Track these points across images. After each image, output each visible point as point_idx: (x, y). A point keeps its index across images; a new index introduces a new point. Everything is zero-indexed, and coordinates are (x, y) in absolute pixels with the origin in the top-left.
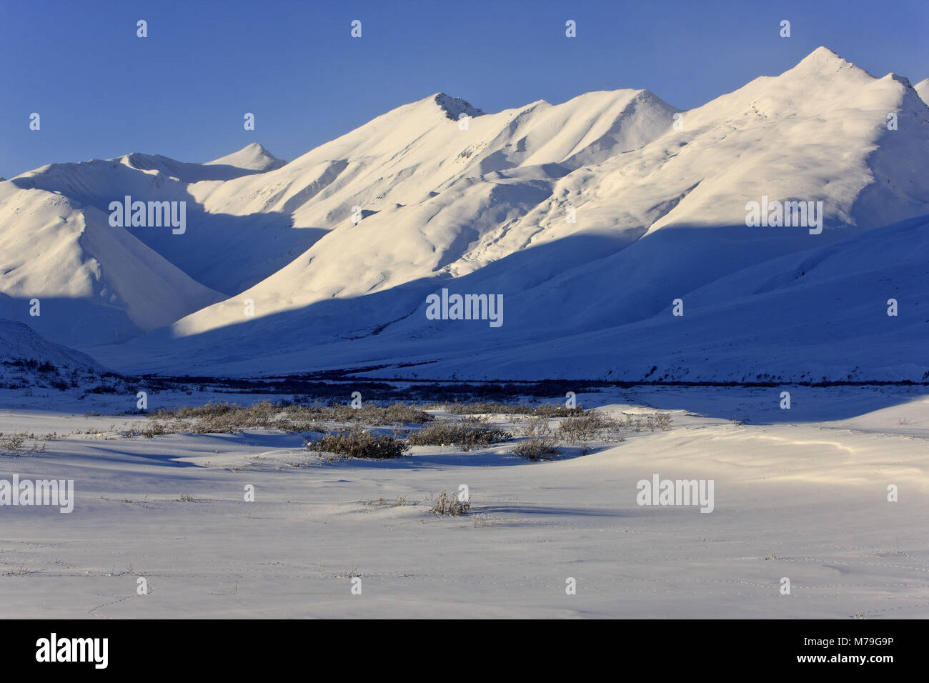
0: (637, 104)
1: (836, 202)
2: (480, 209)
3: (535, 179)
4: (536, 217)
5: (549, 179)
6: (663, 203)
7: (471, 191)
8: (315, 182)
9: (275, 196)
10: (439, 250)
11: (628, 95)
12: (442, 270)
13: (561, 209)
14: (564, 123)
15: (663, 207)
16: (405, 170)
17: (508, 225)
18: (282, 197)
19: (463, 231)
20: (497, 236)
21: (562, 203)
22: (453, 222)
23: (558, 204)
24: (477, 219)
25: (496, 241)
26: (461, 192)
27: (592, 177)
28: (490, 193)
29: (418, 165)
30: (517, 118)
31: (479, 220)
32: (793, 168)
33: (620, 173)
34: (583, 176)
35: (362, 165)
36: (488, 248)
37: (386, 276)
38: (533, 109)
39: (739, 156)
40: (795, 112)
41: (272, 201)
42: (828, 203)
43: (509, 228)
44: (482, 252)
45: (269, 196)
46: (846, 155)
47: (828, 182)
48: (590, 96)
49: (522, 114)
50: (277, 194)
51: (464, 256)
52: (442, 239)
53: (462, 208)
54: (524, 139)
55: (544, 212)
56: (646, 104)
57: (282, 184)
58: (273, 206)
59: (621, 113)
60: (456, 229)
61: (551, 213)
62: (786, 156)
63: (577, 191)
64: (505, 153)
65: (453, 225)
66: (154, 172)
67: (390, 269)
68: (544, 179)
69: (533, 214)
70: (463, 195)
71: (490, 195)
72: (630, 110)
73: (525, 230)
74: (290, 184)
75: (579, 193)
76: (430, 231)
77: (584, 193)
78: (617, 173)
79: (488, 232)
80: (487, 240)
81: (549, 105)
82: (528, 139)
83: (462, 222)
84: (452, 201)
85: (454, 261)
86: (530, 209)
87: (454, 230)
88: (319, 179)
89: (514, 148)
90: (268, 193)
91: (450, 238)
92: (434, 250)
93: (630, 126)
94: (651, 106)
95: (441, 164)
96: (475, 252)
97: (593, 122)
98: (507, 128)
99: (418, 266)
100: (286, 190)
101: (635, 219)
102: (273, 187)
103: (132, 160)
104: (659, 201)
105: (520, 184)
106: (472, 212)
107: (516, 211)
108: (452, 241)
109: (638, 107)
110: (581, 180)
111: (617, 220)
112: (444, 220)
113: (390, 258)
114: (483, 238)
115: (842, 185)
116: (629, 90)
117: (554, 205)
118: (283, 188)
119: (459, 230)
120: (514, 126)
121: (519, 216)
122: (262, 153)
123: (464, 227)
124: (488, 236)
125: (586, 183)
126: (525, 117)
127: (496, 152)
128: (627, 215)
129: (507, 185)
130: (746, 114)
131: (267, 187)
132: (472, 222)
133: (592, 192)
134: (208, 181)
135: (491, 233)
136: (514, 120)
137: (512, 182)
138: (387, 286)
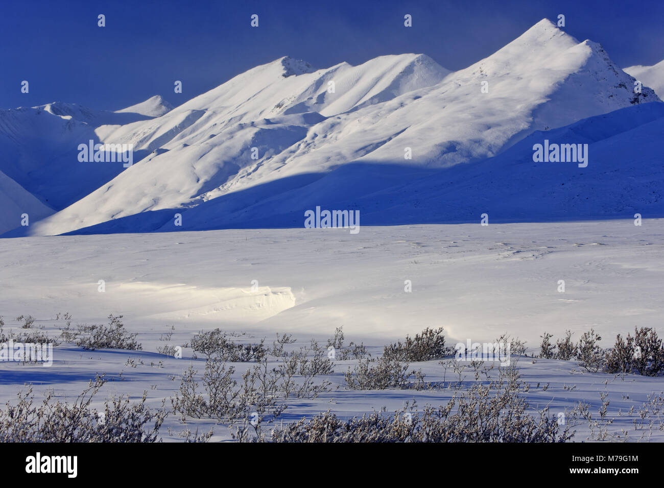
0: (415, 65)
1: (488, 144)
2: (243, 149)
3: (294, 125)
4: (285, 155)
5: (306, 125)
6: (372, 144)
7: (239, 134)
8: (176, 126)
9: (145, 138)
10: (202, 181)
11: (408, 58)
12: (198, 198)
13: (306, 149)
14: (358, 81)
15: (369, 148)
16: (234, 118)
17: (262, 161)
18: (150, 138)
19: (224, 166)
20: (250, 171)
21: (308, 144)
22: (218, 159)
23: (305, 145)
24: (239, 156)
25: (249, 174)
26: (231, 134)
27: (339, 123)
28: (253, 136)
29: (245, 114)
30: (324, 76)
31: (241, 157)
32: (470, 117)
33: (358, 121)
34: (331, 123)
35: (215, 113)
36: (240, 179)
37: (156, 201)
38: (336, 70)
39: (444, 108)
40: (508, 72)
41: (142, 142)
42: (481, 146)
43: (263, 163)
44: (234, 184)
45: (141, 137)
46: (519, 107)
47: (489, 128)
48: (381, 59)
49: (327, 73)
50: (147, 137)
51: (221, 187)
52: (206, 172)
53: (229, 148)
54: (324, 94)
55: (294, 152)
56: (422, 66)
57: (153, 128)
58: (142, 145)
59: (401, 73)
60: (219, 164)
61: (298, 152)
62: (473, 107)
63: (324, 135)
64: (307, 105)
65: (218, 161)
66: (68, 118)
67: (161, 196)
68: (301, 125)
69: (284, 154)
70: (232, 137)
71: (253, 138)
72: (409, 70)
73: (273, 166)
74: (158, 128)
75: (325, 137)
76: (199, 166)
77: (329, 136)
78: (356, 121)
79: (245, 167)
80: (243, 174)
81: (349, 66)
82: (326, 93)
83: (226, 159)
84: (223, 142)
85: (211, 190)
86: (284, 149)
87: (218, 166)
88: (180, 125)
89: (314, 101)
90: (142, 135)
91: (213, 171)
92: (198, 181)
93: (406, 83)
94: (426, 67)
95: (261, 113)
96: (229, 184)
97: (378, 80)
98: (313, 84)
99: (182, 194)
100: (154, 133)
101: (344, 157)
102: (146, 131)
103: (53, 108)
104: (370, 143)
105: (280, 129)
106: (235, 151)
107: (272, 151)
108: (214, 174)
109: (415, 68)
110: (329, 126)
111: (329, 158)
112: (212, 157)
113: (164, 187)
114: (241, 172)
115: (500, 131)
116: (411, 54)
117: (302, 146)
118: (152, 131)
119: (222, 165)
120: (319, 83)
121: (273, 155)
122: (161, 104)
123: (225, 163)
124: (244, 171)
125: (333, 128)
126: (329, 76)
127: (300, 103)
128: (339, 154)
129: (269, 129)
130: (474, 74)
131: (142, 130)
132: (234, 159)
133: (334, 136)
134: (109, 126)
135: (247, 168)
136: (321, 78)
137: (273, 127)
138: (155, 209)
